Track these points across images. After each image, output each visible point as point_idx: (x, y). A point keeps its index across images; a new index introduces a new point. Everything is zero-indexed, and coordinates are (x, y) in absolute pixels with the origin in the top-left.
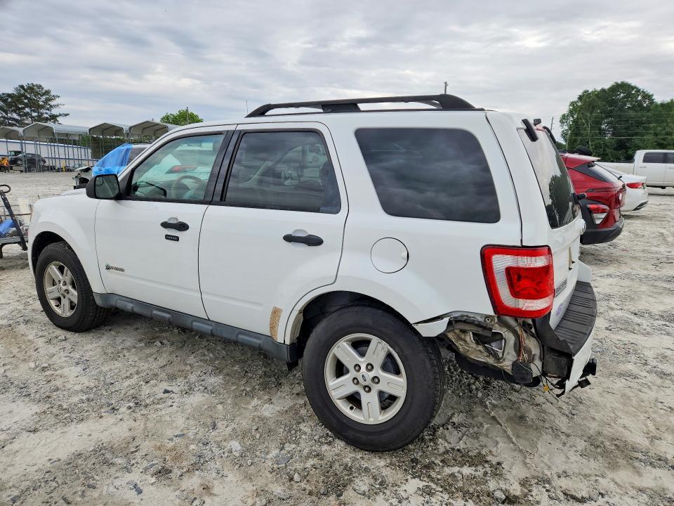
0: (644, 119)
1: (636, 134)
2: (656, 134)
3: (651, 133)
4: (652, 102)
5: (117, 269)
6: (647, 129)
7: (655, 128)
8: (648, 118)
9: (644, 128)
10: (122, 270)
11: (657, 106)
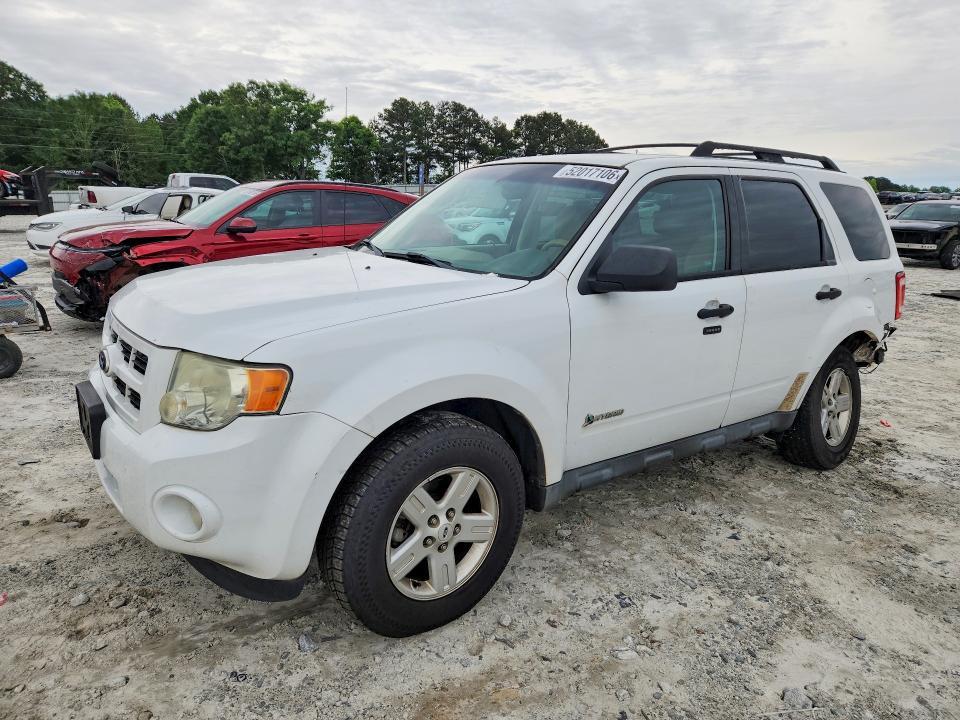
0: (40, 119)
1: (34, 141)
2: (62, 144)
3: (55, 142)
4: (43, 96)
5: (609, 415)
6: (50, 135)
7: (59, 135)
8: (45, 118)
9: (44, 133)
10: (620, 412)
11: (53, 101)
